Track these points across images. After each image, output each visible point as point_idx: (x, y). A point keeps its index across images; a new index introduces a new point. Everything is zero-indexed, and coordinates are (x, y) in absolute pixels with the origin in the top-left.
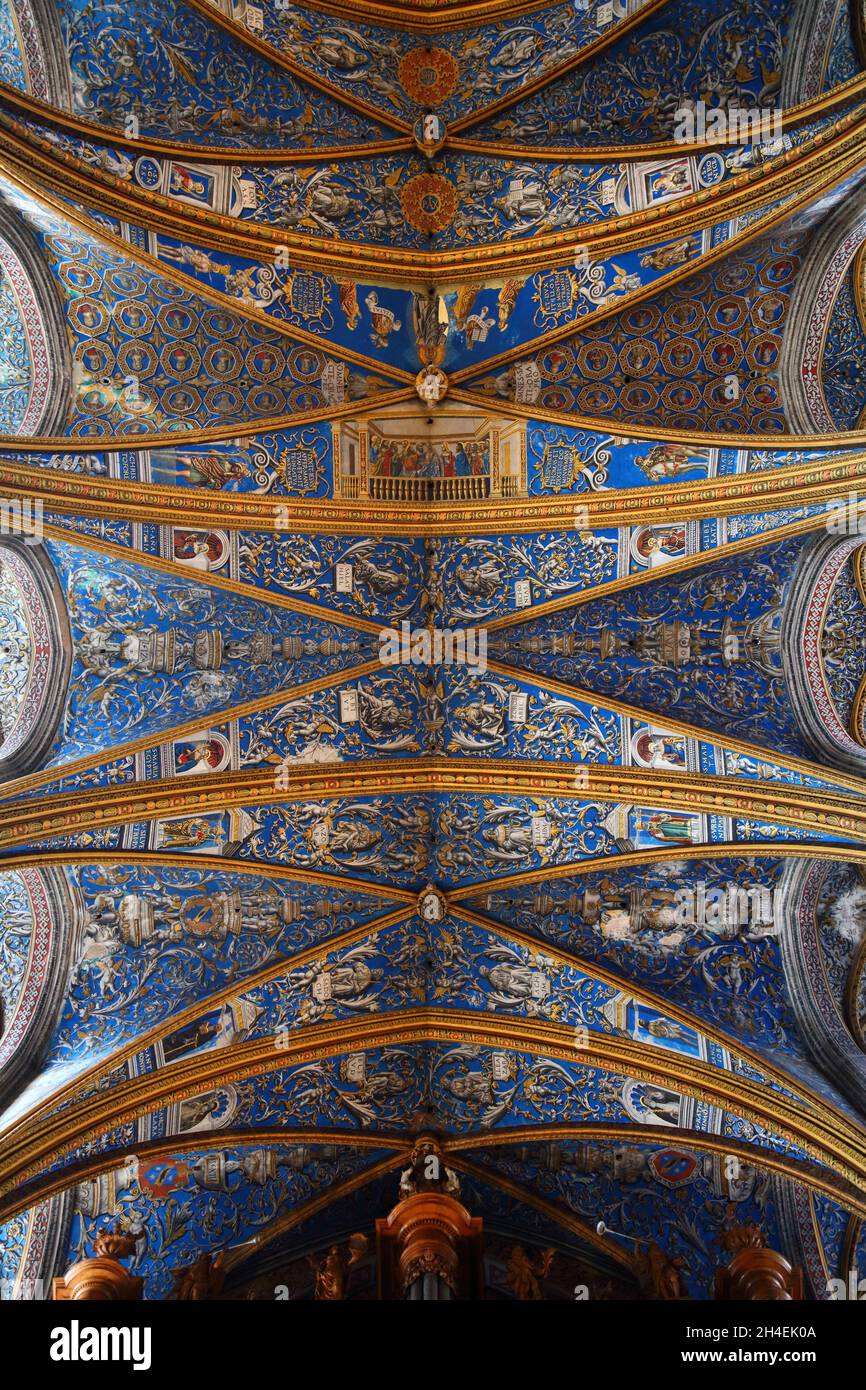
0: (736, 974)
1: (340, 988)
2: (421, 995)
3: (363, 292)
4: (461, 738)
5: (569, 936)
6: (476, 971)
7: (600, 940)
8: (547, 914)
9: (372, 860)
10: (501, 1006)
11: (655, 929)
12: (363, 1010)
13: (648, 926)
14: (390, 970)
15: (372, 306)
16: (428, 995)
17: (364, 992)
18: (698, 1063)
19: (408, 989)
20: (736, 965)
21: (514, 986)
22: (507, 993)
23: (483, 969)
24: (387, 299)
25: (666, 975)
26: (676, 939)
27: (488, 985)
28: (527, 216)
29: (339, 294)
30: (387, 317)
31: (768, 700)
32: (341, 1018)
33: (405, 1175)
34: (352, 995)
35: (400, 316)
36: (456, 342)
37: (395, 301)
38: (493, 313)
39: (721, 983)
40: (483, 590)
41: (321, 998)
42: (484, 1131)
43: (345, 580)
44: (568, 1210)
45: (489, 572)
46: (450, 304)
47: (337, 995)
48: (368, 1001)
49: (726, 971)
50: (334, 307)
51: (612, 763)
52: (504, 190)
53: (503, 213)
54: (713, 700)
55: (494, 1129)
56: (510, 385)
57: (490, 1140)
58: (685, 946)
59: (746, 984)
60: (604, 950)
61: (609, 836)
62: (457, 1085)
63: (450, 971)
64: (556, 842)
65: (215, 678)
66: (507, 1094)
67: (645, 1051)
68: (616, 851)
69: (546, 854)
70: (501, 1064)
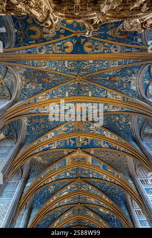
2: (78, 213)
3: (69, 139)
4: (83, 189)
6: (85, 211)
7: (99, 211)
9: (72, 201)
14: (74, 211)
15: (71, 141)
19: (76, 213)
24: (72, 139)
25: (107, 217)
28: (93, 131)
29: (66, 141)
30: (73, 142)
32: (69, 217)
35: (75, 141)
36: (82, 144)
37: (74, 139)
38: (88, 142)
40: (86, 174)
41: (66, 216)
43: (68, 174)
45: (86, 172)
46: (82, 139)
47: (68, 215)
48: (72, 215)
50: (65, 143)
51: (102, 197)
52: (90, 126)
53: (89, 129)
56: (90, 150)
60: (100, 213)
61: (101, 204)
63: (81, 211)
65: (52, 187)
68: (102, 206)
69: (93, 203)
70: (88, 221)
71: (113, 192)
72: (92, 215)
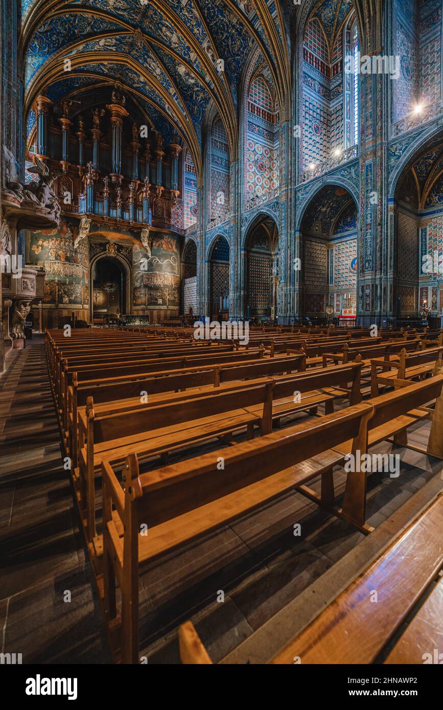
0: (200, 97)
1: (107, 44)
2: (128, 51)
5: (170, 65)
6: (144, 56)
7: (176, 71)
8: (167, 56)
9: (125, 14)
10: (146, 67)
11: (190, 76)
12: (111, 50)
13: (188, 74)
14: (121, 43)
16: (130, 52)
17: (113, 46)
18: (183, 115)
19: (124, 49)
20: (201, 95)
21: (152, 65)
22: (150, 66)
23: (146, 57)
25: (186, 90)
26: (192, 81)
27: (145, 60)
31: (243, 53)
32: (105, 51)
33: (114, 93)
34: (110, 46)
39: (196, 98)
41: (101, 45)
42: (133, 88)
44: (146, 112)
47: (105, 45)
48: (114, 49)
49: (198, 95)
51: (200, 42)
54: (232, 44)
55: (136, 89)
57: (134, 91)
58: (193, 84)
59: (200, 101)
60: (176, 75)
61: (189, 57)
62: (130, 74)
63: (137, 51)
64: (177, 45)
66: (142, 85)
67: (174, 104)
68: (189, 63)
69: (173, 46)
70: (142, 79)
71: (228, 46)
72: (158, 71)
